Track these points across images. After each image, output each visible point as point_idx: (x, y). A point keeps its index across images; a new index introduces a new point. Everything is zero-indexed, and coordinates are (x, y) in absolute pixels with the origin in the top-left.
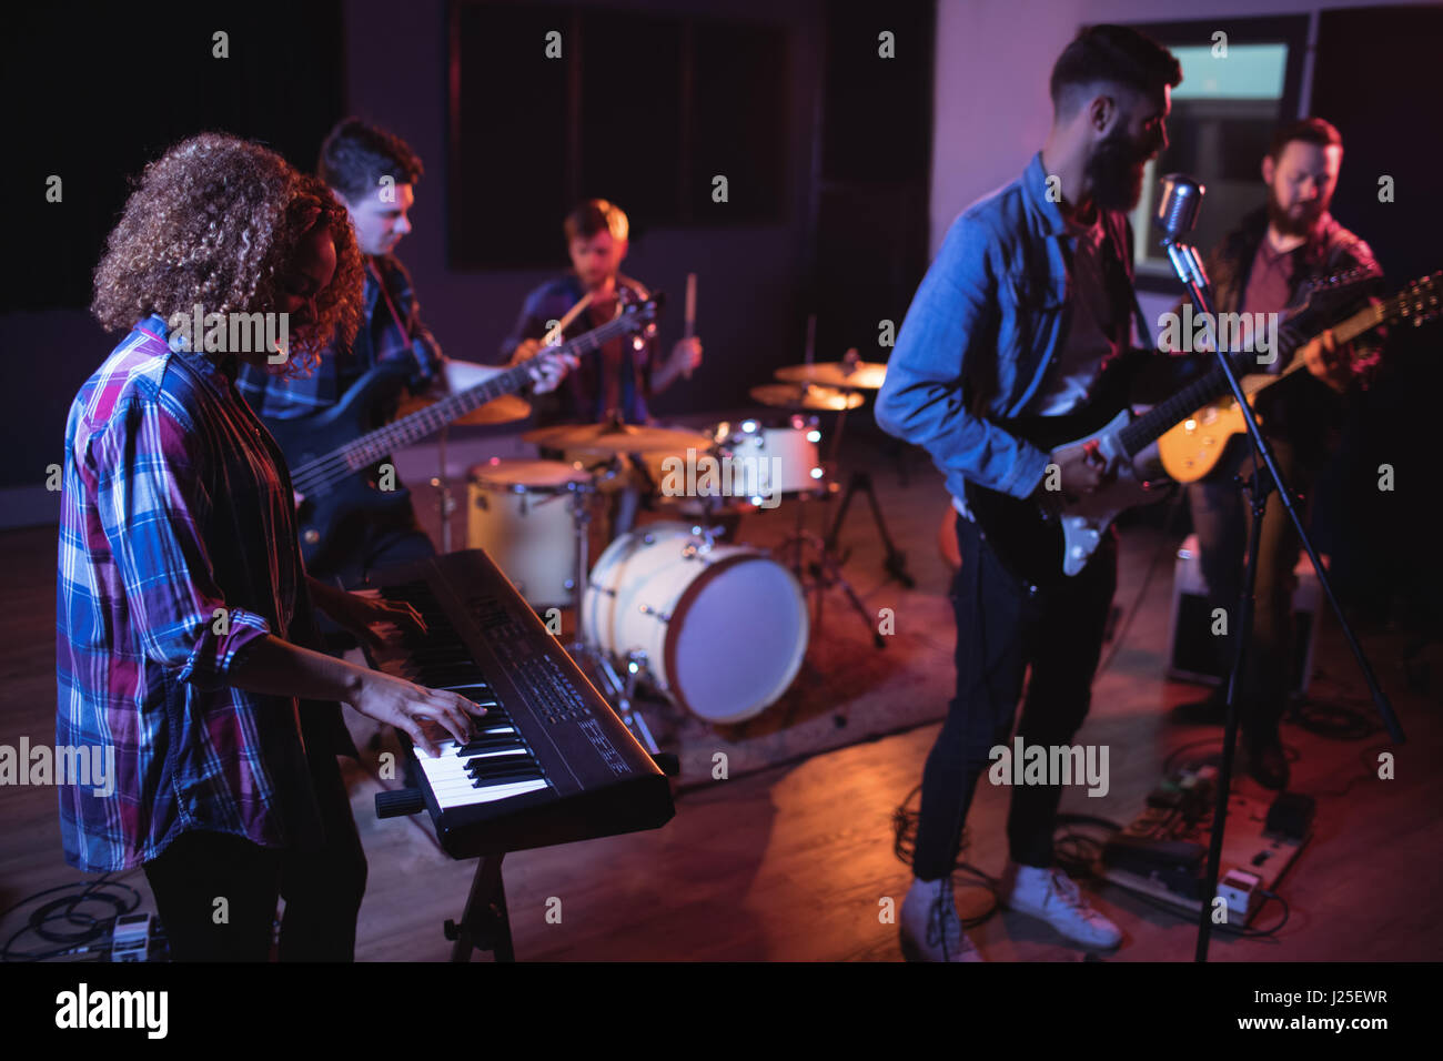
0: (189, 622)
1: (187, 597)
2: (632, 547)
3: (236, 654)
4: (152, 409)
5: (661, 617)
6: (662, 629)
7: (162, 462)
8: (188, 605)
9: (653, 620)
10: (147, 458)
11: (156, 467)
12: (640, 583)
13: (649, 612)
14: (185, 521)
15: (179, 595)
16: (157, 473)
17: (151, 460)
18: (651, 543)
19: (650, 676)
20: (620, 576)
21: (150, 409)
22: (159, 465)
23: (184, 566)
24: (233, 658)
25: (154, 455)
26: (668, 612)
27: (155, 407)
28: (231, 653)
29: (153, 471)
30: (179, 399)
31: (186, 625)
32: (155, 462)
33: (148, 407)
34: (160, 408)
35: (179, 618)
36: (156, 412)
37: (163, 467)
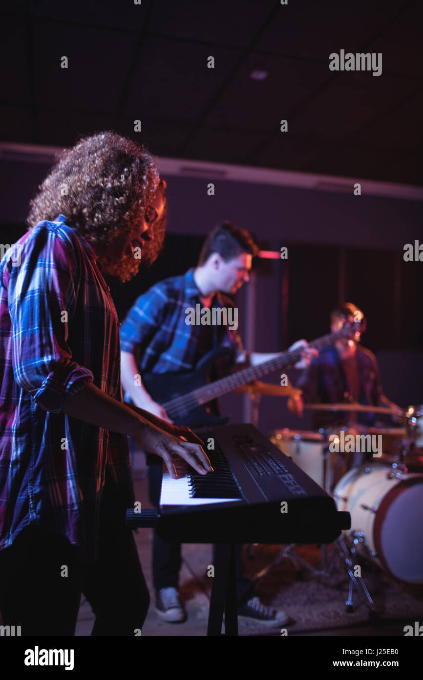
0: (48, 358)
1: (49, 344)
2: (358, 475)
3: (73, 384)
4: (52, 235)
5: (372, 510)
6: (372, 516)
7: (52, 263)
8: (48, 349)
9: (367, 513)
10: (43, 260)
11: (47, 266)
12: (361, 493)
13: (365, 508)
14: (57, 300)
15: (44, 341)
16: (47, 269)
17: (45, 261)
18: (369, 473)
19: (365, 548)
20: (350, 491)
21: (51, 235)
22: (49, 265)
23: (51, 325)
24: (71, 386)
25: (47, 260)
26: (376, 507)
27: (54, 234)
28: (71, 383)
29: (45, 267)
30: (68, 234)
31: (45, 360)
32: (47, 263)
33: (50, 234)
34: (56, 236)
35: (42, 356)
36: (54, 237)
37: (52, 266)
